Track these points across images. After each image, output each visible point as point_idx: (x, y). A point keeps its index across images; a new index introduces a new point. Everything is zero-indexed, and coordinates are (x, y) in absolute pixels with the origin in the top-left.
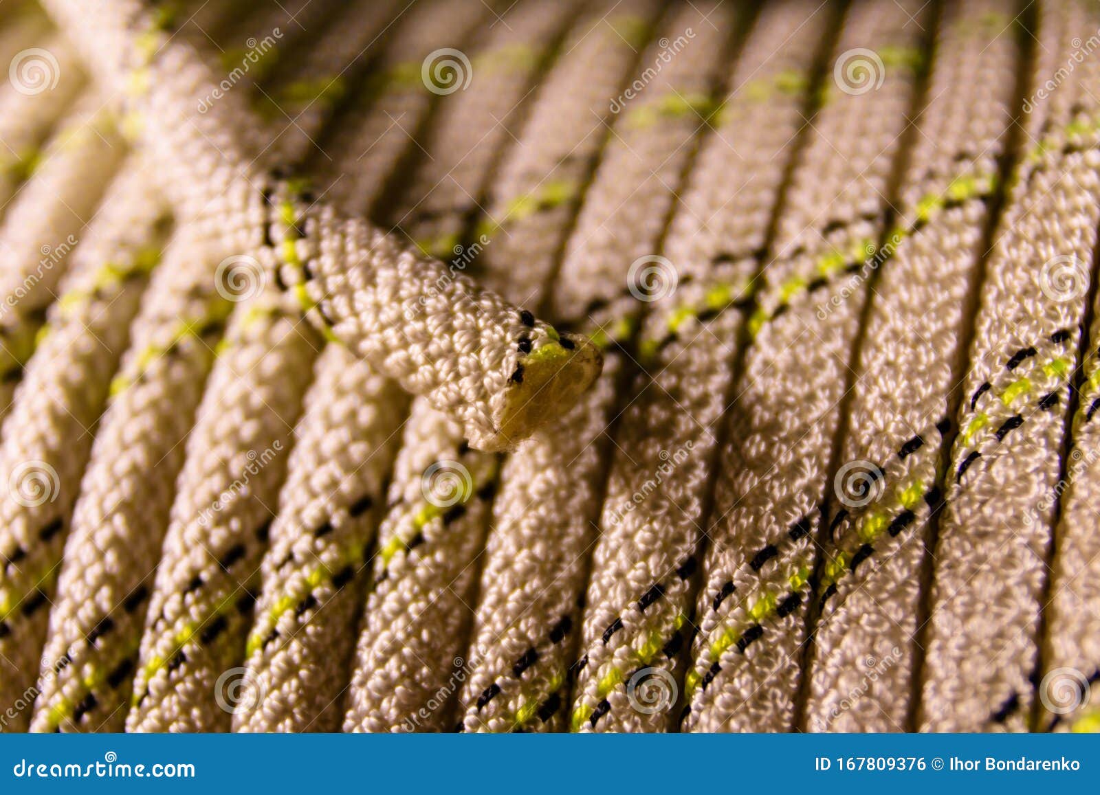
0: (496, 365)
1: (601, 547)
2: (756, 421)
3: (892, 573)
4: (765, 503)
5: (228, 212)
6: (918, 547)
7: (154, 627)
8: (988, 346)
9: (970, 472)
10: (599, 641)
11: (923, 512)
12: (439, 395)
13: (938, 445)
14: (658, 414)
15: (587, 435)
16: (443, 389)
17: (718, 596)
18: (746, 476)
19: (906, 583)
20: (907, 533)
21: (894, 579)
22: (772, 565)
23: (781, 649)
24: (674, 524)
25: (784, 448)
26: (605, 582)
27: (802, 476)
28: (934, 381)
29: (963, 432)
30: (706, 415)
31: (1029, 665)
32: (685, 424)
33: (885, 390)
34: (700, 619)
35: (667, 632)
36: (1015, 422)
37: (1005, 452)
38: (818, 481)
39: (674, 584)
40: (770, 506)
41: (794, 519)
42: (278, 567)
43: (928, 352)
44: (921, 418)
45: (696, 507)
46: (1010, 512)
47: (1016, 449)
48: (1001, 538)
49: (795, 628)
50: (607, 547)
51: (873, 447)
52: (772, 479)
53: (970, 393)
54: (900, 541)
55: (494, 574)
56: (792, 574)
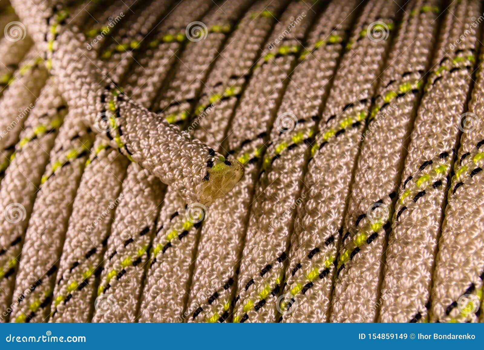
0: (198, 173)
1: (246, 248)
2: (312, 193)
3: (368, 259)
4: (314, 229)
5: (88, 105)
6: (379, 248)
7: (59, 283)
8: (412, 159)
9: (402, 216)
10: (244, 289)
11: (382, 233)
12: (174, 185)
13: (389, 203)
14: (270, 190)
15: (240, 200)
16: (176, 182)
17: (294, 269)
18: (307, 217)
19: (374, 264)
20: (375, 242)
21: (369, 262)
22: (317, 256)
23: (320, 292)
24: (276, 238)
25: (323, 205)
26: (247, 263)
27: (331, 217)
28: (388, 175)
29: (400, 198)
30: (291, 191)
31: (425, 300)
32: (281, 195)
33: (367, 180)
34: (287, 279)
35: (273, 285)
36: (422, 194)
37: (417, 207)
38: (338, 219)
39: (276, 264)
40: (317, 230)
41: (327, 236)
42: (111, 257)
43: (386, 163)
44: (382, 192)
45: (286, 231)
46: (419, 233)
47: (422, 206)
48: (414, 245)
49: (327, 283)
50: (248, 248)
51: (362, 204)
52: (318, 218)
53: (404, 181)
54: (372, 245)
55: (200, 260)
56: (326, 260)
